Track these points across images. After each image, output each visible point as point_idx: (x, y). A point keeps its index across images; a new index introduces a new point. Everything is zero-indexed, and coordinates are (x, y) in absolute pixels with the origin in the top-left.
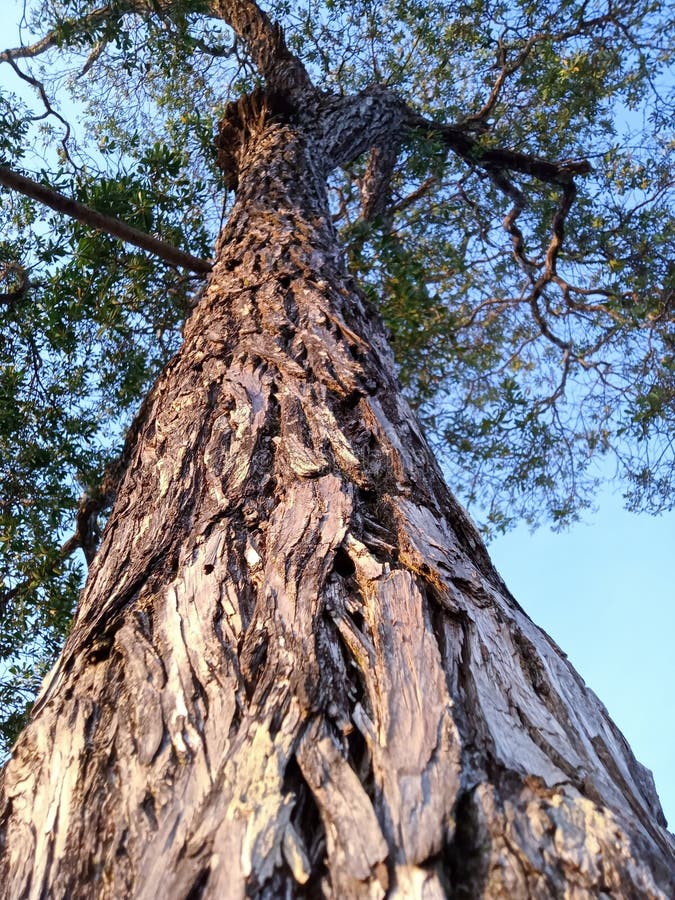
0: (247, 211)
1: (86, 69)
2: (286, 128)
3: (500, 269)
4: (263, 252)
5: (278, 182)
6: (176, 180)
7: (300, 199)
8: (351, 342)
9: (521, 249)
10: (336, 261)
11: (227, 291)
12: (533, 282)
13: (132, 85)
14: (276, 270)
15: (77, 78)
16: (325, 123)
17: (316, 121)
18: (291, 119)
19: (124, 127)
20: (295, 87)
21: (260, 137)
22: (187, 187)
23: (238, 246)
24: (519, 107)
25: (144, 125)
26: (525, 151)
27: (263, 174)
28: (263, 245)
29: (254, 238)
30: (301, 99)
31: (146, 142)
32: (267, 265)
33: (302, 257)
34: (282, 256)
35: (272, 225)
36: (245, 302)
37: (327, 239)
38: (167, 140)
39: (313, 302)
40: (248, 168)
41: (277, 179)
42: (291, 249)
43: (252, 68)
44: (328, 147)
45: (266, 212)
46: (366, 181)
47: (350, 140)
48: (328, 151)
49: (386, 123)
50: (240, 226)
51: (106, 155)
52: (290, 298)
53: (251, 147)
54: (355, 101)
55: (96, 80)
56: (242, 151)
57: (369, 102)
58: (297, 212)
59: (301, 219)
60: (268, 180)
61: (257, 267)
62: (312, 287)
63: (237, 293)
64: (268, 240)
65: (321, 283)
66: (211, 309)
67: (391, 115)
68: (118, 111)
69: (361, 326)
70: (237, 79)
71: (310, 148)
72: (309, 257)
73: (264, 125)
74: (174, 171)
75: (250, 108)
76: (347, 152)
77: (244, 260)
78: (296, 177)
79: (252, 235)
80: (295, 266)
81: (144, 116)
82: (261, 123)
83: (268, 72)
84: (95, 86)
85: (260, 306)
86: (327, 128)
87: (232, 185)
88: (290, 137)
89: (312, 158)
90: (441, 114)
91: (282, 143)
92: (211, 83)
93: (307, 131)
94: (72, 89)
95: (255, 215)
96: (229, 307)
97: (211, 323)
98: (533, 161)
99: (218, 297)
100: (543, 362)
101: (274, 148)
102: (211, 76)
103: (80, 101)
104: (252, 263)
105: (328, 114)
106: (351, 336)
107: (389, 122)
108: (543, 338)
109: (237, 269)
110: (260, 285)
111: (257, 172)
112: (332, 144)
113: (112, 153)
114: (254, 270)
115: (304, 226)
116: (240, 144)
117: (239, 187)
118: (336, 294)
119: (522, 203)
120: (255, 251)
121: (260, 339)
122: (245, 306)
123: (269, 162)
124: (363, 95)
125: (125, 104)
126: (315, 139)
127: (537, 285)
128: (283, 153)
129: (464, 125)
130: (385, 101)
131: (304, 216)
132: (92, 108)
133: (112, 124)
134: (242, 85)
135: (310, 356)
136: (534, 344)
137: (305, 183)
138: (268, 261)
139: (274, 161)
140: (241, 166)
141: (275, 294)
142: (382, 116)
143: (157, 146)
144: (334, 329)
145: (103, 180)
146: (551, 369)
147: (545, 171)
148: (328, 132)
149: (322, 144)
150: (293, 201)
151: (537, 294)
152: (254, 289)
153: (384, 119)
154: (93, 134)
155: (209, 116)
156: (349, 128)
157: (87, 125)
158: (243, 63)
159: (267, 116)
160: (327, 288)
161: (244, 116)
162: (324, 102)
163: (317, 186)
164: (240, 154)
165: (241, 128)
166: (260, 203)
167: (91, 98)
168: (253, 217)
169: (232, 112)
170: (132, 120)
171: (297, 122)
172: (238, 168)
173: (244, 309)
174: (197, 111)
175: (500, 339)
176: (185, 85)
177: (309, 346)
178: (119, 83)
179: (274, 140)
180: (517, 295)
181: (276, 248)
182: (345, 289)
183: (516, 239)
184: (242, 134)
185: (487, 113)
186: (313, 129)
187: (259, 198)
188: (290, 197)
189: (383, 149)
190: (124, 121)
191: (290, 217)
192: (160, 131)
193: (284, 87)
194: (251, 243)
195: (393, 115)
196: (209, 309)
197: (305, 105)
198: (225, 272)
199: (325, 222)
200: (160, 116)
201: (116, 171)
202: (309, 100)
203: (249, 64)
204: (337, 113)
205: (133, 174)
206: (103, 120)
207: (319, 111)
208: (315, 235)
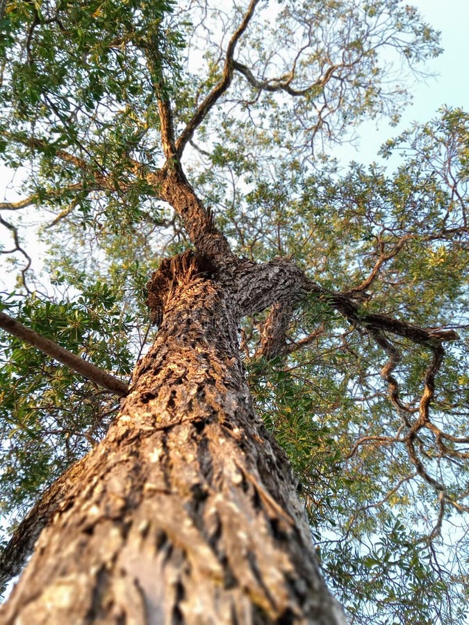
0: (167, 345)
1: (55, 222)
2: (208, 282)
3: (376, 409)
4: (180, 388)
5: (197, 324)
6: (110, 311)
7: (216, 340)
8: (271, 513)
9: (396, 396)
10: (247, 402)
11: (138, 427)
12: (408, 425)
13: (88, 237)
14: (191, 410)
15: (47, 228)
16: (240, 282)
17: (233, 280)
18: (213, 276)
19: (76, 266)
20: (218, 253)
21: (185, 287)
22: (118, 317)
23: (155, 378)
24: (392, 284)
25: (92, 267)
26: (398, 318)
27: (185, 317)
28: (179, 381)
29: (171, 372)
30: (222, 263)
31: (91, 279)
32: (182, 402)
33: (216, 398)
34: (197, 396)
35: (189, 361)
36: (155, 445)
37: (238, 378)
38: (109, 280)
39: (229, 454)
40: (173, 310)
41: (197, 321)
42: (207, 388)
43: (184, 237)
44: (240, 299)
45: (184, 349)
46: (267, 327)
47: (258, 297)
48: (240, 303)
49: (288, 286)
50: (159, 358)
51: (54, 286)
52: (203, 445)
53: (177, 293)
54: (265, 268)
55: (61, 231)
56: (169, 296)
57: (276, 270)
58: (212, 351)
59: (216, 358)
60: (189, 322)
61: (171, 403)
62: (227, 435)
63: (149, 431)
64: (184, 376)
65: (236, 431)
66: (119, 444)
67: (293, 281)
68: (74, 254)
69: (277, 484)
70: (172, 242)
71: (226, 299)
72: (223, 397)
73: (190, 278)
74: (109, 304)
75: (181, 264)
76: (256, 305)
77: (159, 394)
78: (213, 322)
79: (170, 369)
80: (210, 408)
81: (94, 260)
82: (188, 276)
83: (199, 240)
84: (59, 235)
85: (171, 454)
86: (241, 286)
87: (158, 321)
88: (210, 289)
89: (227, 307)
90: (329, 283)
91: (204, 294)
92: (151, 242)
93: (224, 286)
94: (40, 234)
95: (174, 350)
96: (138, 446)
97: (115, 465)
98: (407, 326)
99: (128, 432)
100: (418, 499)
101: (196, 297)
102: (151, 238)
103: (45, 243)
104: (167, 398)
105: (243, 276)
106: (271, 504)
107: (292, 285)
108: (419, 477)
109: (152, 403)
110: (172, 426)
111: (180, 315)
112: (244, 298)
113: (60, 284)
114: (168, 406)
115: (219, 365)
116: (168, 290)
117: (164, 324)
118: (251, 443)
119: (396, 359)
120: (170, 385)
121: (167, 502)
122: (155, 449)
123: (191, 307)
124: (271, 265)
125: (80, 249)
126: (231, 293)
127: (412, 429)
128: (204, 302)
129: (349, 293)
130: (289, 271)
131: (218, 355)
132: (54, 250)
133: (67, 263)
134: (175, 247)
135: (225, 536)
136: (409, 482)
137: (221, 327)
138: (183, 398)
139: (195, 307)
140: (166, 307)
141: (189, 441)
142: (286, 281)
143: (99, 283)
144: (251, 492)
145: (48, 304)
146: (425, 507)
147: (419, 336)
148: (242, 289)
149: (235, 297)
150: (209, 341)
151: (413, 436)
152: (167, 430)
153: (287, 284)
154: (49, 268)
155: (145, 266)
156: (259, 288)
157: (46, 260)
158: (177, 232)
159: (193, 272)
160: (243, 438)
161: (175, 270)
162: (240, 266)
163: (230, 330)
164: (167, 298)
165: (171, 279)
166: (180, 341)
167: (54, 242)
168: (172, 351)
169: (165, 266)
170: (83, 262)
171: (217, 279)
172: (163, 308)
173: (153, 455)
174: (137, 262)
175: (377, 472)
176: (130, 243)
177: (225, 519)
178: (78, 234)
179: (197, 291)
180: (393, 434)
181: (192, 386)
182: (258, 437)
183: (391, 386)
184: (171, 283)
185: (367, 287)
186: (230, 286)
187: (179, 336)
188: (207, 337)
189: (282, 305)
190: (77, 262)
191: (205, 356)
192: (104, 273)
193: (209, 253)
194: (168, 377)
195: (295, 282)
196: (116, 444)
197: (225, 267)
198: (139, 403)
199: (236, 362)
200: (106, 262)
201: (60, 299)
202: (228, 264)
203: (182, 234)
204: (250, 275)
205: (74, 303)
206: (59, 258)
207: (236, 273)
208: (228, 375)
